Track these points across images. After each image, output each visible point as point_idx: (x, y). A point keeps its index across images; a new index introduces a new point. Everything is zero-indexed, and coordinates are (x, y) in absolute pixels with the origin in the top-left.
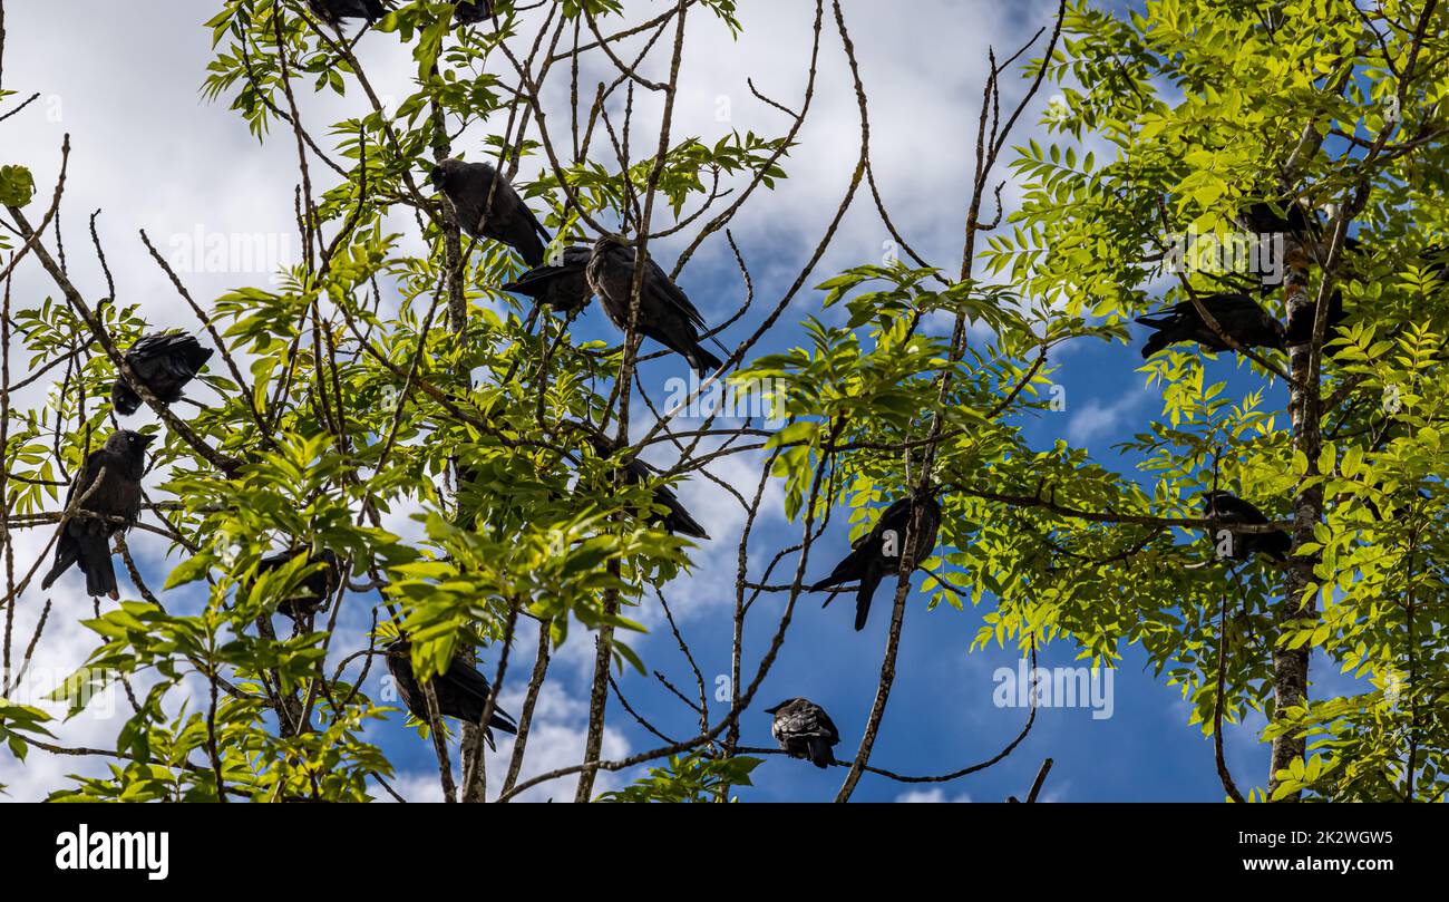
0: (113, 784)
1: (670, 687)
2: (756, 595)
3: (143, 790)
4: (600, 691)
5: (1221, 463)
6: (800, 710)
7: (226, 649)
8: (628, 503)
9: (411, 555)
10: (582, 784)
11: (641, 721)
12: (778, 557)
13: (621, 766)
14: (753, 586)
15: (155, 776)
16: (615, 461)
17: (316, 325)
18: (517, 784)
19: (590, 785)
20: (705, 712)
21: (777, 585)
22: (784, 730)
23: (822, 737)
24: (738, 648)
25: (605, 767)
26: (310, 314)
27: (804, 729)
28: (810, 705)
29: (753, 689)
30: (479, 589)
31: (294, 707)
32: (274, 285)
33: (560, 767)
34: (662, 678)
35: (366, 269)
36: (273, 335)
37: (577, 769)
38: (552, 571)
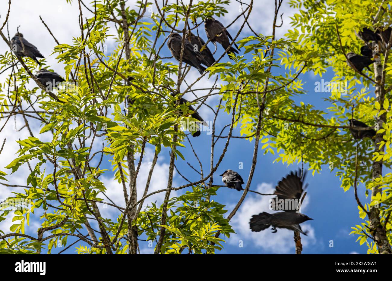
0: (25, 195)
1: (192, 167)
2: (218, 139)
3: (34, 196)
4: (172, 167)
5: (354, 109)
6: (231, 174)
7: (59, 152)
8: (180, 110)
9: (115, 125)
10: (166, 196)
11: (183, 177)
12: (225, 128)
13: (178, 189)
14: (217, 137)
15: (38, 192)
16: (176, 97)
17: (84, 56)
18: (147, 195)
19: (169, 196)
20: (202, 175)
21: (224, 136)
22: (226, 180)
23: (239, 182)
24: (213, 155)
25: (173, 189)
26: (83, 52)
27: (233, 180)
28: (234, 172)
29: (217, 165)
30: (134, 134)
31: (79, 172)
32: (72, 44)
33: (160, 190)
34: (189, 164)
35: (99, 38)
36: (71, 58)
37: (165, 190)
38: (156, 129)
